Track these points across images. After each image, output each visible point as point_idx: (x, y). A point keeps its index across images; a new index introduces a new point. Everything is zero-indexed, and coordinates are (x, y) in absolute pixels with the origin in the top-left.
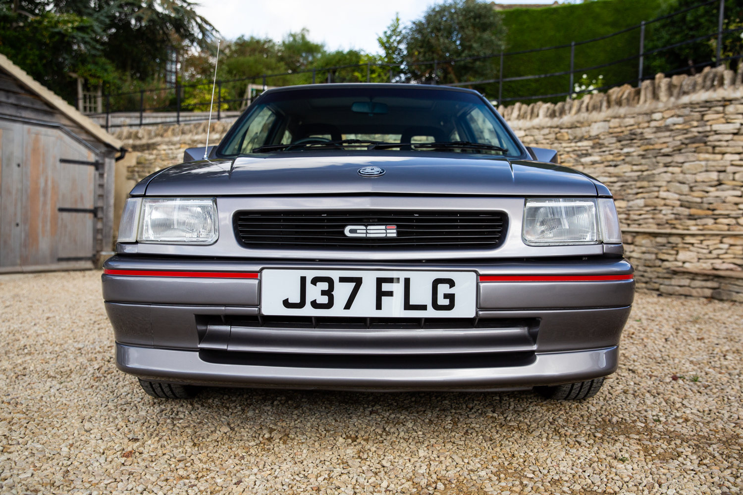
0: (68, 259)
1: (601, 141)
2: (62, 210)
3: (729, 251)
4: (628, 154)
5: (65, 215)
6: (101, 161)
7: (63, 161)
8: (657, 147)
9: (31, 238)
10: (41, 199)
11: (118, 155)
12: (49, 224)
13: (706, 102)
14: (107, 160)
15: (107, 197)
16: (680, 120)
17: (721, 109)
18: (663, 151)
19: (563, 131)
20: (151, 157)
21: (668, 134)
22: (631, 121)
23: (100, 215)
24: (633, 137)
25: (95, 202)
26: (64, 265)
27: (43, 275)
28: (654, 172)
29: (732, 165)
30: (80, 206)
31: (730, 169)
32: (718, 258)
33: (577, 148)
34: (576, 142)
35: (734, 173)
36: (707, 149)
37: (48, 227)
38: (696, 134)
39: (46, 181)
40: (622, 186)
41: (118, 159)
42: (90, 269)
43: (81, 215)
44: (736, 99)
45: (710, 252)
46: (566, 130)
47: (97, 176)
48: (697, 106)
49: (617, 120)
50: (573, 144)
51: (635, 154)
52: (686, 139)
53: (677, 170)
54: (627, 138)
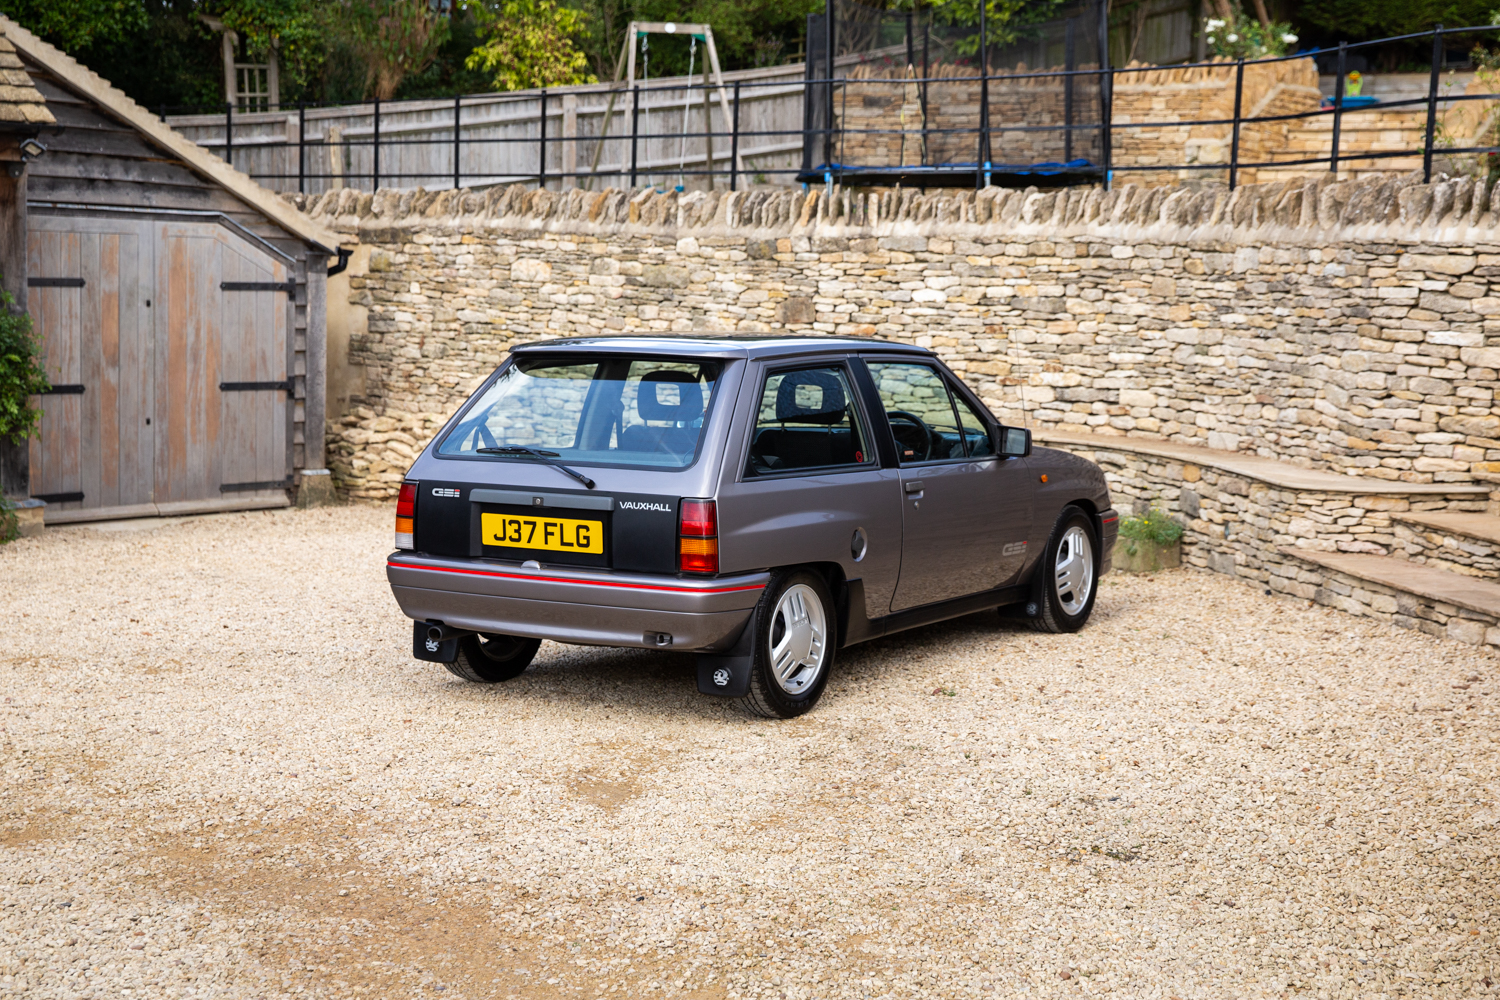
0: (241, 487)
1: (1247, 287)
2: (227, 387)
3: (1364, 521)
4: (1280, 320)
5: (233, 395)
6: (299, 280)
7: (228, 287)
8: (1314, 313)
9: (174, 445)
10: (190, 367)
11: (334, 261)
12: (203, 416)
13: (1374, 243)
14: (311, 276)
15: (313, 355)
16: (1340, 269)
17: (1390, 259)
18: (1320, 323)
19: (1194, 254)
20: (400, 259)
21: (1326, 292)
22: (1284, 256)
23: (300, 392)
24: (1288, 287)
25: (290, 366)
26: (234, 500)
27: (196, 519)
28: (1309, 360)
29: (1407, 362)
30: (261, 378)
31: (1403, 370)
32: (1347, 532)
33: (1214, 293)
34: (1214, 281)
35: (1410, 377)
36: (1371, 331)
37: (203, 424)
38: (1359, 300)
39: (198, 330)
40: (1273, 378)
41: (332, 271)
42: (283, 508)
43: (263, 394)
44: (1414, 246)
45: (1335, 522)
46: (1200, 254)
47: (293, 310)
48: (1361, 249)
49: (1269, 249)
50: (1208, 285)
51: (1288, 320)
52: (1348, 306)
53: (1334, 361)
54: (1280, 288)
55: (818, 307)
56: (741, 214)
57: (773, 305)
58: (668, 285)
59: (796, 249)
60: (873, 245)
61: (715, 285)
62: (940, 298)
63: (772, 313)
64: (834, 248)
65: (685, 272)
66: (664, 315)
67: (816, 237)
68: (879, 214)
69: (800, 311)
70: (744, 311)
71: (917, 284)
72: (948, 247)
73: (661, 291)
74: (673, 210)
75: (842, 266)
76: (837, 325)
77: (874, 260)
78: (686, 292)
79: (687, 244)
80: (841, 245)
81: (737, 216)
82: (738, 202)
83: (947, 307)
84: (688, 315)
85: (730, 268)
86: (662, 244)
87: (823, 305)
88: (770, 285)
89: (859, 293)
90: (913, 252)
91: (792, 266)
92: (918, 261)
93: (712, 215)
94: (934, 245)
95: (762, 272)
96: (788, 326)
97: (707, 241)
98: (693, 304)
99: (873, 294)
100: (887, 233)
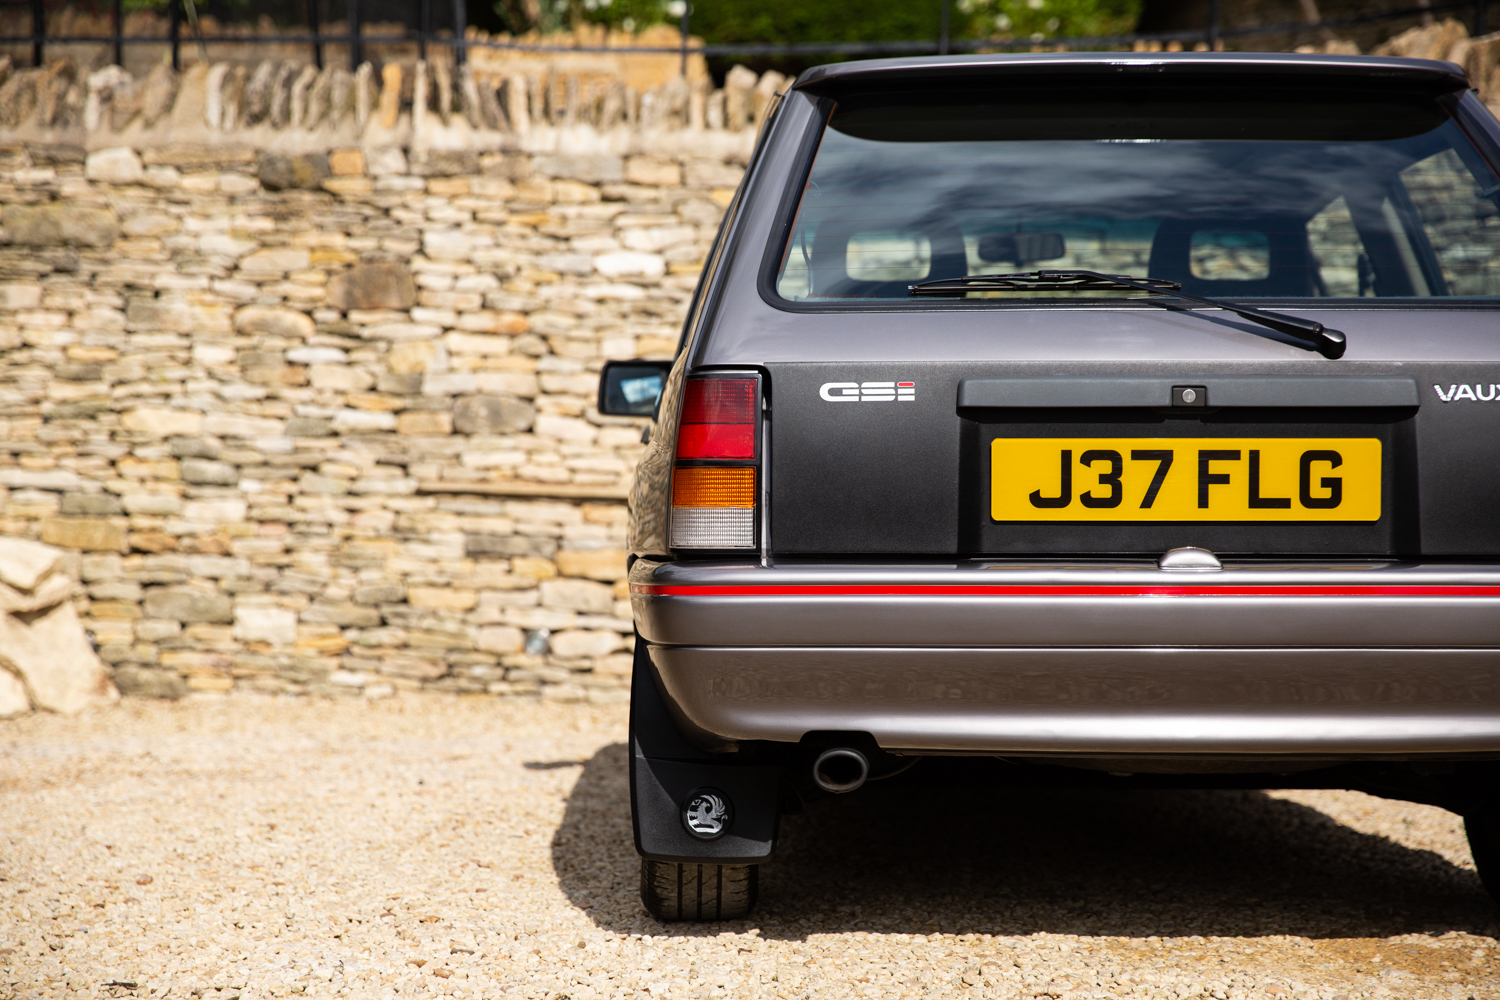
55: (422, 280)
56: (243, 105)
57: (320, 277)
58: (65, 243)
59: (375, 170)
60: (524, 167)
61: (182, 241)
62: (653, 267)
63: (318, 292)
64: (454, 168)
65: (108, 218)
66: (57, 301)
67: (419, 148)
68: (530, 111)
69: (385, 289)
70: (250, 291)
71: (604, 241)
72: (671, 174)
73: (47, 254)
74: (72, 97)
75: (471, 203)
76: (460, 313)
77: (526, 195)
78: (111, 255)
79: (114, 159)
80: (466, 164)
81: (232, 110)
82: (227, 79)
83: (669, 282)
84: (118, 302)
85: (219, 208)
86: (52, 162)
87: (432, 276)
88: (313, 238)
89: (500, 255)
90: (597, 184)
91: (365, 203)
92: (606, 199)
93: (168, 107)
94: (638, 170)
95: (297, 214)
96: (355, 316)
97: (164, 157)
98: (129, 278)
99: (524, 259)
100: (549, 146)
